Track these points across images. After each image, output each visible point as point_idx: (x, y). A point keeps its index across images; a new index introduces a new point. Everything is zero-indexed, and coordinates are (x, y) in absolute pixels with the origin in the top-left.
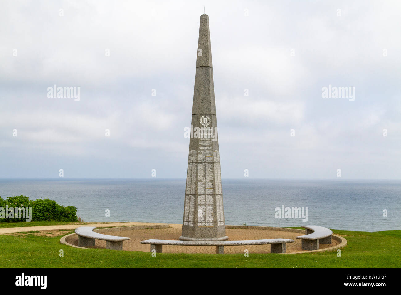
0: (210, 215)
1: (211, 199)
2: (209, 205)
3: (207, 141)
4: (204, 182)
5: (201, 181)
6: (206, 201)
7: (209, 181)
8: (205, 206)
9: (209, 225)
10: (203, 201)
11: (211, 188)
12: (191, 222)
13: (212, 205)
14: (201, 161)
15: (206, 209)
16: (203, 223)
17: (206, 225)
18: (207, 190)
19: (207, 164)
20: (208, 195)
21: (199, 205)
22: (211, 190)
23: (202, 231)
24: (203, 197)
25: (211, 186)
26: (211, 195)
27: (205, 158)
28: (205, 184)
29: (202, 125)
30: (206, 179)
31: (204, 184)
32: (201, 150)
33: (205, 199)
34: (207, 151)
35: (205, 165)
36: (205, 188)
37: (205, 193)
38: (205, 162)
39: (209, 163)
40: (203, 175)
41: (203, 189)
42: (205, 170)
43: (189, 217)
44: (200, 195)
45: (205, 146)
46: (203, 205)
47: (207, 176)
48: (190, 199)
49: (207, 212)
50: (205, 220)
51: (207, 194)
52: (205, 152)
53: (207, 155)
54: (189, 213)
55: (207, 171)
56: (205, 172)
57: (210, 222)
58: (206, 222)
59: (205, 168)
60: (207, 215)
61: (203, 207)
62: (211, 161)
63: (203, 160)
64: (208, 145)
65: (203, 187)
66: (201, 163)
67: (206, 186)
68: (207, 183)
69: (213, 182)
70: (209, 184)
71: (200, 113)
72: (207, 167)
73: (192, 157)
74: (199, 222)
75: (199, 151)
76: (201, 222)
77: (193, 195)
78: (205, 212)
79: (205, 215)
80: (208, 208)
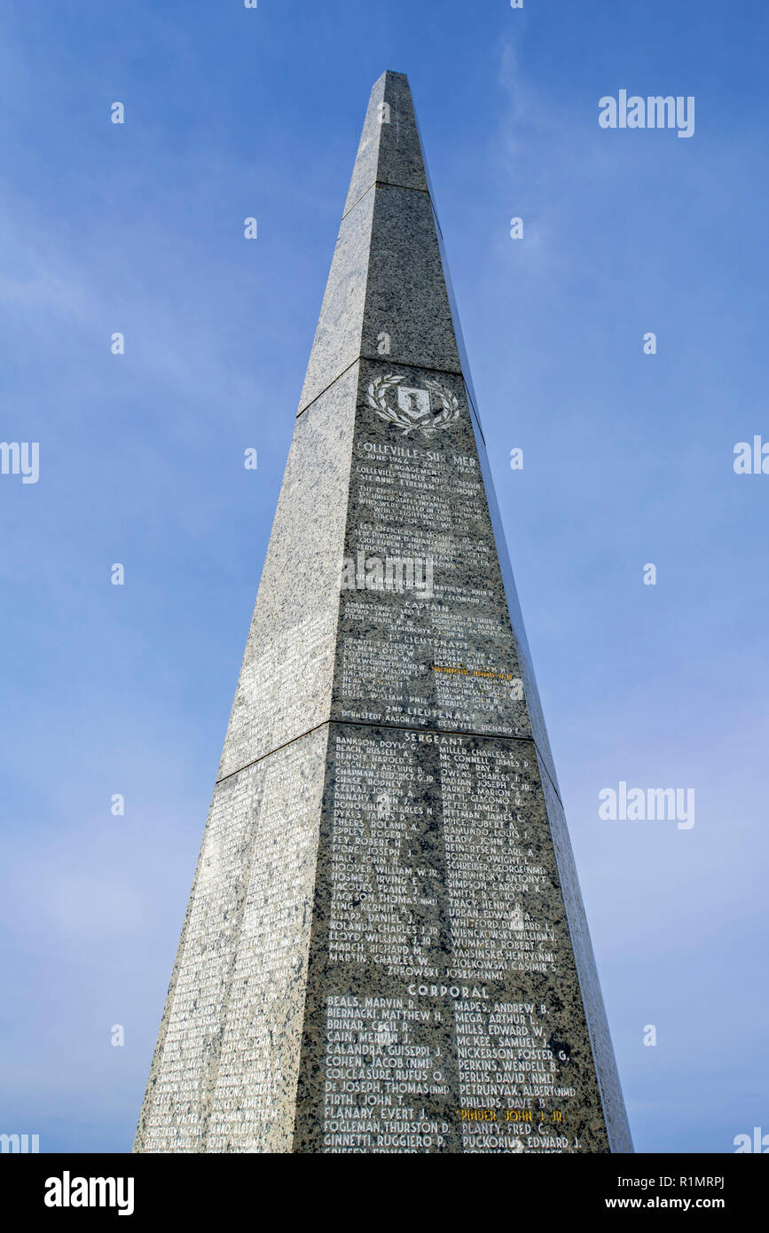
4: (426, 1002)
7: (498, 991)
14: (373, 704)
19: (447, 746)
25: (544, 1085)
27: (422, 684)
28: (437, 1036)
30: (443, 947)
31: (420, 1034)
32: (380, 599)
34: (446, 623)
35: (426, 758)
36: (446, 1109)
38: (431, 726)
39: (475, 741)
42: (434, 826)
47: (457, 907)
52: (422, 623)
53: (447, 656)
55: (451, 838)
56: (428, 849)
59: (428, 798)
62: (503, 720)
63: (404, 705)
64: (453, 566)
65: (409, 1100)
66: (378, 730)
67: (451, 1073)
68: (465, 1020)
69: (557, 1004)
70: (495, 1042)
71: (368, 353)
72: (453, 787)
73: (273, 698)
75: (356, 610)
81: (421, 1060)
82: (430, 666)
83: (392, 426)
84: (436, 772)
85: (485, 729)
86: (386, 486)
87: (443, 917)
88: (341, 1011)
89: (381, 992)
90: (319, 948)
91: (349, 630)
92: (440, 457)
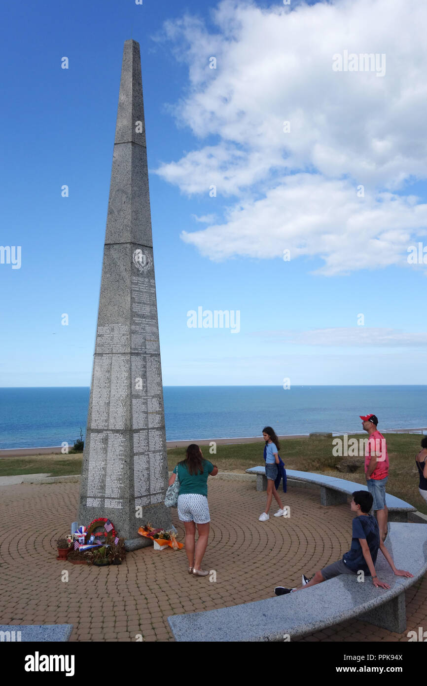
0: (158, 475)
1: (157, 438)
2: (154, 452)
3: (147, 304)
4: (144, 399)
5: (137, 397)
6: (148, 443)
7: (153, 397)
8: (148, 455)
9: (156, 501)
10: (143, 443)
11: (157, 413)
12: (114, 498)
13: (160, 451)
14: (137, 349)
15: (148, 462)
16: (145, 499)
17: (150, 502)
18: (150, 417)
19: (148, 357)
20: (151, 428)
21: (137, 454)
22: (158, 418)
24: (143, 434)
25: (158, 409)
26: (157, 429)
27: (144, 344)
28: (146, 403)
30: (146, 391)
31: (144, 403)
32: (136, 324)
33: (147, 439)
34: (148, 329)
35: (144, 359)
36: (146, 413)
37: (147, 425)
38: (145, 353)
39: (152, 355)
41: (143, 416)
42: (145, 372)
43: (102, 488)
44: (138, 431)
45: (143, 316)
46: (142, 453)
47: (148, 385)
48: (105, 440)
49: (152, 469)
50: (148, 490)
51: (150, 426)
52: (144, 329)
53: (148, 338)
54: (105, 476)
55: (148, 374)
56: (145, 376)
57: (157, 494)
58: (150, 495)
59: (145, 367)
60: (152, 477)
61: (144, 458)
62: (156, 350)
63: (141, 349)
64: (149, 314)
65: (143, 412)
66: (138, 354)
67: (147, 409)
68: (149, 401)
69: (160, 398)
70: (152, 404)
71: (133, 240)
72: (148, 364)
73: (111, 340)
74: (136, 498)
75: (133, 327)
76: (140, 497)
77: (117, 431)
78: (148, 469)
79: (149, 479)
80: (152, 461)
81: (144, 406)
82: (145, 340)
84: (146, 362)
85: (153, 353)
86: (138, 291)
87: (147, 387)
88: (134, 401)
89: (139, 398)
90: (131, 393)
91: (132, 332)
92: (147, 280)
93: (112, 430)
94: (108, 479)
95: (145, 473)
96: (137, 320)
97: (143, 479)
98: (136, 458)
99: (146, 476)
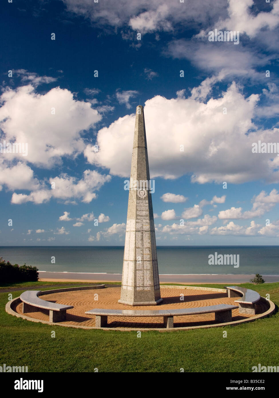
0: (148, 279)
1: (148, 264)
2: (146, 270)
3: (144, 211)
5: (139, 248)
6: (143, 266)
7: (146, 248)
8: (143, 271)
9: (147, 289)
10: (141, 266)
12: (130, 286)
13: (149, 270)
14: (138, 229)
15: (144, 274)
16: (141, 287)
17: (144, 289)
18: (144, 256)
19: (144, 232)
21: (138, 270)
22: (148, 256)
23: (141, 295)
24: (141, 262)
25: (148, 253)
26: (148, 261)
27: (142, 227)
28: (143, 250)
29: (139, 197)
30: (143, 246)
31: (141, 250)
32: (139, 219)
33: (143, 264)
34: (144, 221)
35: (142, 233)
38: (143, 231)
39: (146, 231)
40: (140, 242)
42: (143, 238)
43: (127, 282)
44: (138, 261)
45: (142, 216)
46: (141, 270)
48: (128, 264)
49: (145, 276)
50: (143, 284)
51: (144, 260)
52: (142, 221)
54: (128, 277)
56: (142, 239)
57: (148, 286)
58: (144, 286)
59: (142, 236)
60: (145, 280)
61: (141, 272)
62: (148, 229)
63: (141, 229)
65: (141, 254)
66: (139, 231)
67: (143, 253)
68: (144, 250)
70: (146, 251)
72: (144, 235)
73: (130, 226)
74: (138, 287)
75: (137, 221)
76: (139, 287)
77: (132, 261)
78: (143, 276)
79: (143, 280)
80: (145, 273)
81: (141, 252)
82: (143, 225)
83: (140, 197)
86: (139, 206)
87: (143, 244)
88: (137, 250)
90: (135, 246)
91: (136, 222)
92: (144, 201)
93: (130, 260)
94: (129, 279)
95: (142, 278)
96: (139, 217)
97: (140, 280)
98: (137, 271)
99: (142, 279)
